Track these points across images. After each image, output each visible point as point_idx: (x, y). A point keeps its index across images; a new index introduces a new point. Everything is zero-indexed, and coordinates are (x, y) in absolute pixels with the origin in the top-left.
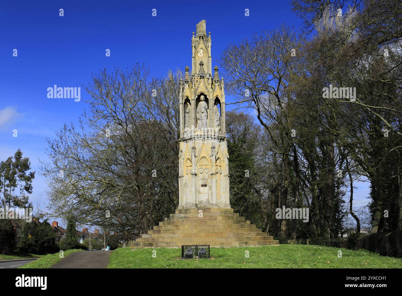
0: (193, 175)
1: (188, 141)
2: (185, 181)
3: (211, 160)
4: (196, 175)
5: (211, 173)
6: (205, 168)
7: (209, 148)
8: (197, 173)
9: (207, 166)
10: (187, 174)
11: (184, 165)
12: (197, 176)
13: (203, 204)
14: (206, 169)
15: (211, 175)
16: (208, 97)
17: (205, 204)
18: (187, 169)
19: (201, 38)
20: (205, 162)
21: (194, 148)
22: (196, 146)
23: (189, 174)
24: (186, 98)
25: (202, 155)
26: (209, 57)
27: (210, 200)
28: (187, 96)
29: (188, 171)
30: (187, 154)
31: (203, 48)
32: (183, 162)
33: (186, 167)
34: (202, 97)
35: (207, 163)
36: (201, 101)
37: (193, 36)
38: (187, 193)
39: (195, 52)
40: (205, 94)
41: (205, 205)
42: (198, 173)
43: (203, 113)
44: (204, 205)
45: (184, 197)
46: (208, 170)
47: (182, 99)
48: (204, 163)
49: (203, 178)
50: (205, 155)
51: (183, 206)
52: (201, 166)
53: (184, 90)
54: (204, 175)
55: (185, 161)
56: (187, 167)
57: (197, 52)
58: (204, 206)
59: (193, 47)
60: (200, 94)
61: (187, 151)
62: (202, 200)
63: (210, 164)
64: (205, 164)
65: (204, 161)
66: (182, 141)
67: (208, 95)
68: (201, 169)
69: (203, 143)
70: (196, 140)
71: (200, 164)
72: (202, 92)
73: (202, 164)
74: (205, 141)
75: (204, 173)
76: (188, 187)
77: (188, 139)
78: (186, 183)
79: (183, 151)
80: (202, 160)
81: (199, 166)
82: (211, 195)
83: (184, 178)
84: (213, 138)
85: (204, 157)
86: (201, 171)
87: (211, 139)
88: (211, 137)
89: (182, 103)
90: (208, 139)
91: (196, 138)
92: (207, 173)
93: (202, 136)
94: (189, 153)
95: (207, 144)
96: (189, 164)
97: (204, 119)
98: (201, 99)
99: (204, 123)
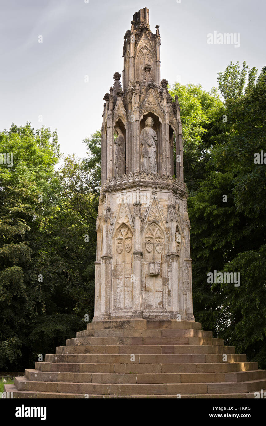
0: (136, 255)
2: (115, 266)
3: (168, 230)
4: (142, 254)
5: (167, 253)
6: (157, 242)
7: (164, 207)
8: (142, 251)
10: (120, 254)
12: (143, 258)
13: (154, 312)
14: (157, 245)
15: (167, 256)
16: (160, 120)
17: (156, 312)
18: (119, 243)
19: (145, 30)
23: (125, 252)
24: (117, 120)
25: (151, 219)
26: (156, 61)
27: (164, 303)
28: (120, 116)
30: (121, 215)
31: (146, 46)
32: (112, 230)
33: (118, 239)
34: (150, 120)
35: (160, 235)
36: (147, 126)
38: (118, 290)
39: (134, 50)
40: (156, 114)
41: (158, 314)
42: (144, 252)
43: (150, 146)
44: (155, 314)
45: (113, 296)
46: (162, 247)
47: (113, 120)
48: (154, 233)
49: (152, 261)
51: (109, 315)
52: (149, 239)
53: (116, 107)
54: (154, 256)
55: (115, 229)
56: (120, 241)
57: (137, 50)
58: (156, 316)
60: (147, 113)
62: (151, 303)
63: (166, 237)
64: (156, 236)
66: (111, 191)
67: (160, 117)
68: (148, 244)
69: (154, 198)
70: (141, 190)
71: (148, 236)
72: (151, 111)
73: (152, 236)
74: (156, 193)
75: (154, 253)
76: (120, 277)
77: (124, 187)
78: (115, 270)
79: (111, 210)
80: (150, 228)
81: (146, 238)
82: (166, 295)
83: (113, 261)
84: (171, 191)
85: (154, 222)
86: (150, 248)
87: (167, 191)
88: (167, 188)
89: (112, 127)
90: (163, 191)
91: (141, 186)
92: (159, 253)
93: (152, 185)
94: (126, 214)
95: (160, 199)
96: (123, 234)
97: (153, 157)
98: (147, 122)
99: (152, 163)
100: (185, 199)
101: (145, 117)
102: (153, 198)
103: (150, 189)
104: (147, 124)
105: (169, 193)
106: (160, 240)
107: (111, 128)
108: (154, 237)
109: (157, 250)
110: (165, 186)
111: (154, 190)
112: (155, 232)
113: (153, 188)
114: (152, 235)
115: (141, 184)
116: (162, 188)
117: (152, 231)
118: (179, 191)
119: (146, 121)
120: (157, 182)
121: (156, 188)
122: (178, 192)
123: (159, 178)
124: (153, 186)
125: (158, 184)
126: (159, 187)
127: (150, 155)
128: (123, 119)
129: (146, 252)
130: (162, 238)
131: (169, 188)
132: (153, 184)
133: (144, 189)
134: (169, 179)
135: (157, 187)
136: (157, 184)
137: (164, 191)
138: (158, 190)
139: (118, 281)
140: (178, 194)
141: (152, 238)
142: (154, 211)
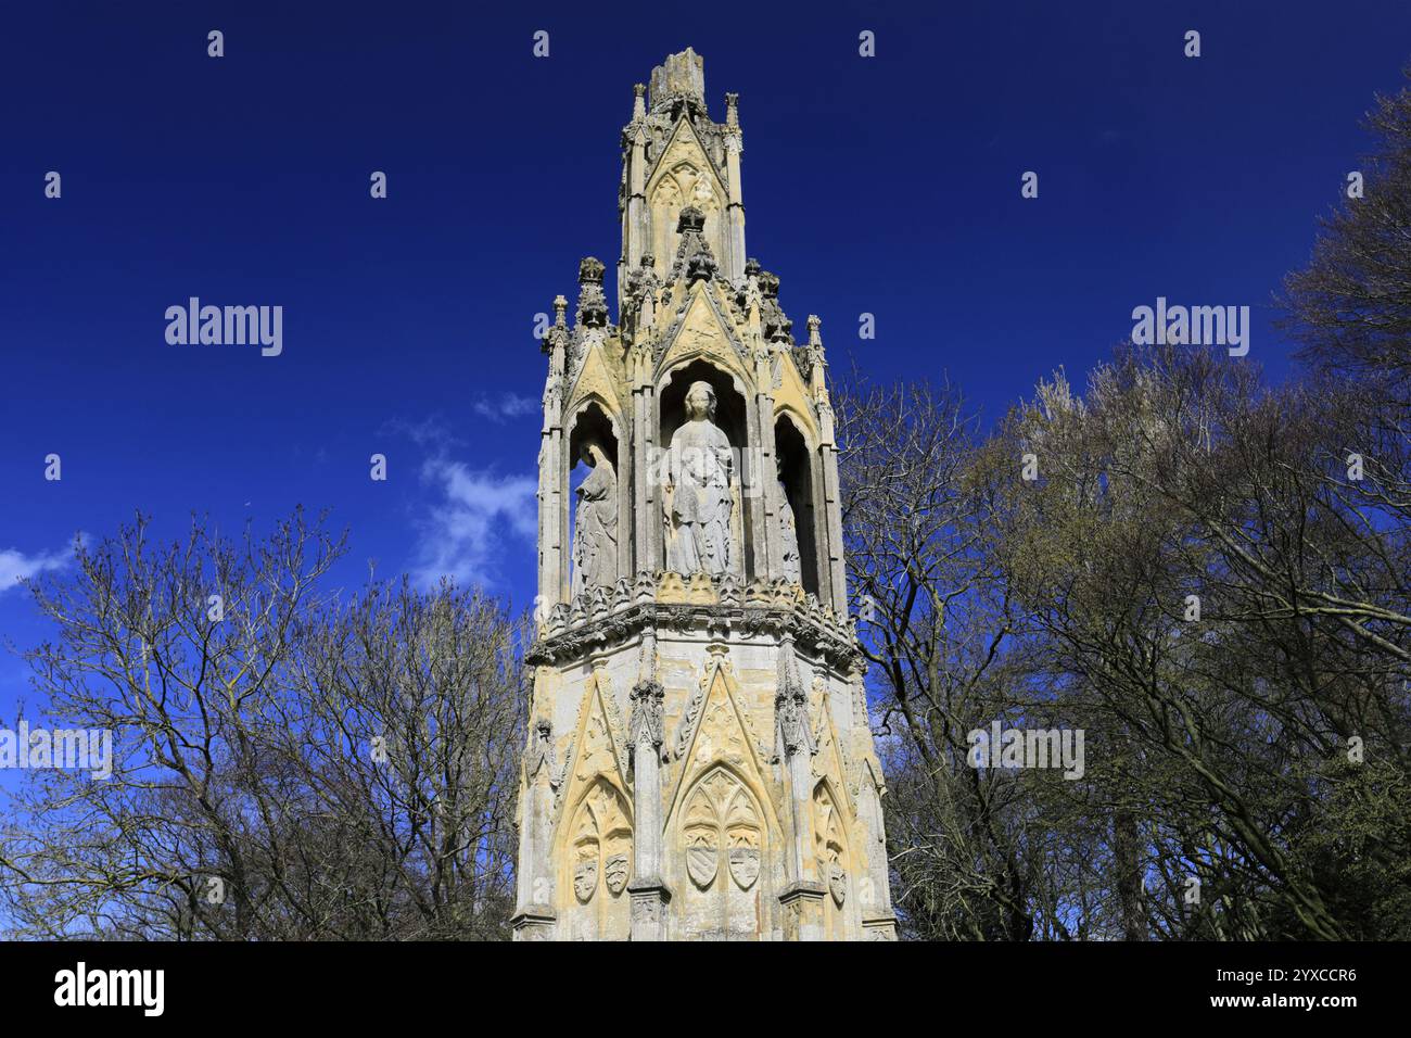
0: (639, 898)
1: (598, 651)
3: (781, 789)
4: (665, 895)
5: (780, 884)
6: (733, 845)
7: (760, 699)
8: (670, 882)
9: (744, 833)
10: (585, 902)
11: (562, 831)
12: (675, 914)
14: (738, 855)
15: (781, 898)
18: (583, 856)
19: (685, 111)
20: (730, 801)
21: (648, 692)
22: (663, 681)
23: (603, 894)
24: (584, 408)
25: (707, 752)
26: (728, 208)
28: (594, 395)
29: (590, 878)
30: (589, 746)
31: (692, 160)
32: (553, 812)
33: (580, 844)
34: (700, 392)
35: (749, 817)
36: (693, 415)
37: (640, 103)
39: (646, 175)
40: (720, 367)
42: (681, 887)
46: (756, 864)
47: (564, 406)
48: (723, 807)
49: (716, 923)
50: (731, 752)
52: (701, 832)
53: (578, 364)
54: (723, 900)
55: (570, 803)
56: (588, 849)
57: (657, 176)
59: (638, 153)
60: (686, 364)
61: (590, 726)
63: (773, 820)
64: (732, 820)
65: (721, 797)
66: (553, 658)
67: (738, 375)
68: (698, 853)
69: (719, 667)
70: (665, 640)
71: (692, 819)
72: (702, 357)
73: (711, 820)
74: (726, 650)
75: (723, 888)
77: (601, 636)
79: (553, 732)
80: (705, 787)
81: (690, 827)
84: (788, 635)
85: (720, 763)
86: (705, 869)
87: (769, 639)
88: (770, 627)
89: (561, 430)
90: (752, 641)
91: (664, 624)
92: (745, 890)
93: (708, 618)
94: (606, 740)
95: (745, 671)
96: (600, 819)
97: (715, 521)
98: (690, 400)
99: (712, 543)
100: (856, 677)
101: (682, 380)
102: (715, 665)
103: (702, 635)
104: (693, 408)
105: (779, 646)
106: (748, 834)
107: (558, 432)
108: (722, 825)
109: (735, 876)
110: (760, 617)
111: (718, 635)
112: (728, 801)
113: (711, 631)
114: (716, 814)
115: (665, 614)
116: (752, 628)
117: (714, 800)
118: (825, 640)
119: (688, 396)
120: (729, 607)
121: (726, 632)
122: (820, 646)
123: (738, 592)
124: (712, 621)
125: (730, 615)
126: (736, 626)
127: (703, 515)
128: (603, 401)
129: (690, 886)
130: (755, 828)
131: (778, 625)
132: (709, 614)
133: (674, 635)
134: (778, 593)
135: (729, 625)
136: (725, 612)
137: (759, 639)
138: (735, 636)
140: (823, 656)
141: (712, 827)
142: (721, 717)
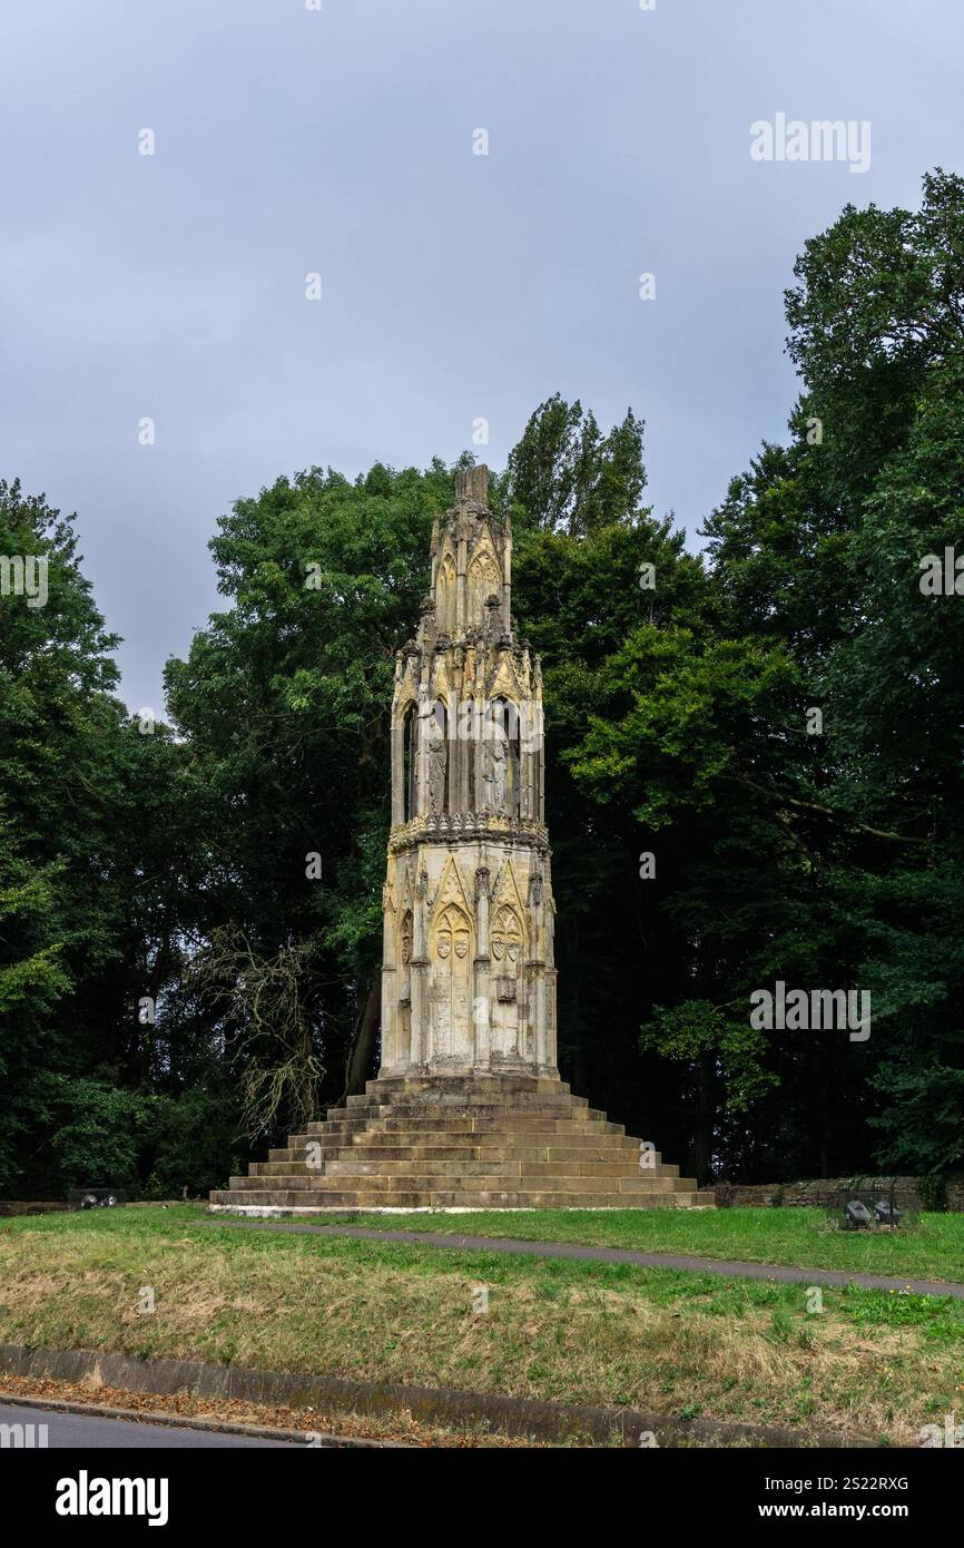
1: (454, 844)
2: (434, 981)
3: (531, 920)
4: (489, 963)
5: (527, 961)
6: (510, 941)
7: (524, 877)
9: (513, 936)
10: (445, 957)
11: (434, 925)
12: (489, 969)
14: (511, 946)
15: (527, 966)
17: (509, 1064)
18: (442, 938)
19: (487, 519)
22: (489, 867)
23: (455, 956)
25: (503, 899)
26: (504, 585)
27: (520, 1049)
29: (448, 947)
30: (449, 889)
31: (488, 551)
32: (429, 914)
33: (442, 932)
35: (515, 929)
38: (441, 1023)
39: (467, 560)
41: (511, 1068)
42: (490, 958)
43: (497, 760)
46: (518, 950)
48: (506, 924)
49: (502, 974)
50: (512, 900)
51: (426, 1068)
52: (499, 935)
54: (505, 965)
55: (437, 913)
56: (446, 935)
57: (471, 560)
58: (510, 1071)
61: (450, 879)
62: (500, 1048)
63: (526, 932)
64: (510, 930)
65: (506, 920)
68: (497, 944)
69: (508, 861)
70: (488, 846)
71: (495, 929)
73: (502, 930)
74: (511, 853)
75: (505, 960)
76: (444, 1000)
78: (435, 987)
79: (429, 877)
81: (495, 932)
82: (525, 1034)
83: (432, 970)
84: (536, 848)
85: (507, 905)
86: (499, 952)
87: (528, 848)
88: (529, 844)
90: (521, 848)
91: (488, 838)
92: (513, 961)
93: (505, 837)
94: (458, 887)
95: (517, 863)
96: (452, 923)
100: (548, 859)
102: (507, 859)
103: (502, 844)
105: (531, 852)
106: (515, 937)
108: (506, 932)
109: (511, 955)
110: (526, 839)
111: (509, 846)
112: (508, 922)
113: (506, 844)
114: (504, 927)
115: (488, 835)
116: (522, 843)
120: (514, 833)
121: (512, 843)
123: (517, 825)
124: (507, 839)
125: (514, 836)
126: (516, 841)
129: (493, 958)
130: (517, 934)
131: (532, 843)
133: (493, 844)
134: (533, 828)
135: (514, 841)
136: (512, 835)
137: (524, 848)
138: (515, 846)
139: (440, 1007)
140: (541, 852)
141: (502, 933)
142: (508, 884)
